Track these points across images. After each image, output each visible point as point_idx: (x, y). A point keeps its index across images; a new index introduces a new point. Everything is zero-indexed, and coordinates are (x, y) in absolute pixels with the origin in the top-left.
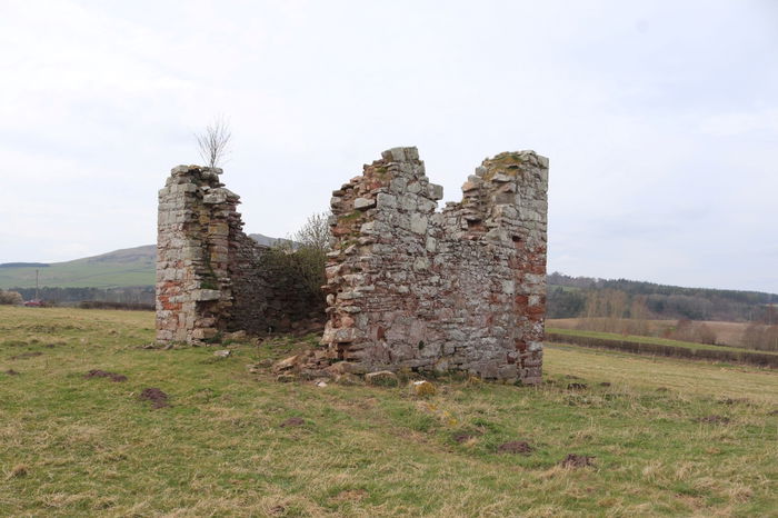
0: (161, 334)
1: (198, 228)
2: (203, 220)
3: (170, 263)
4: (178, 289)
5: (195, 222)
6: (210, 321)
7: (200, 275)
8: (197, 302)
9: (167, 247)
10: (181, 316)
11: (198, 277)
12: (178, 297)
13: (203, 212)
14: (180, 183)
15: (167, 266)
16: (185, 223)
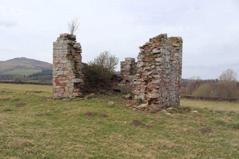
0: (56, 95)
1: (71, 56)
2: (73, 54)
3: (60, 69)
4: (64, 78)
5: (70, 54)
6: (78, 90)
7: (75, 73)
8: (74, 83)
9: (58, 63)
10: (66, 88)
11: (74, 74)
12: (64, 81)
13: (73, 51)
14: (64, 40)
15: (58, 70)
16: (68, 55)
